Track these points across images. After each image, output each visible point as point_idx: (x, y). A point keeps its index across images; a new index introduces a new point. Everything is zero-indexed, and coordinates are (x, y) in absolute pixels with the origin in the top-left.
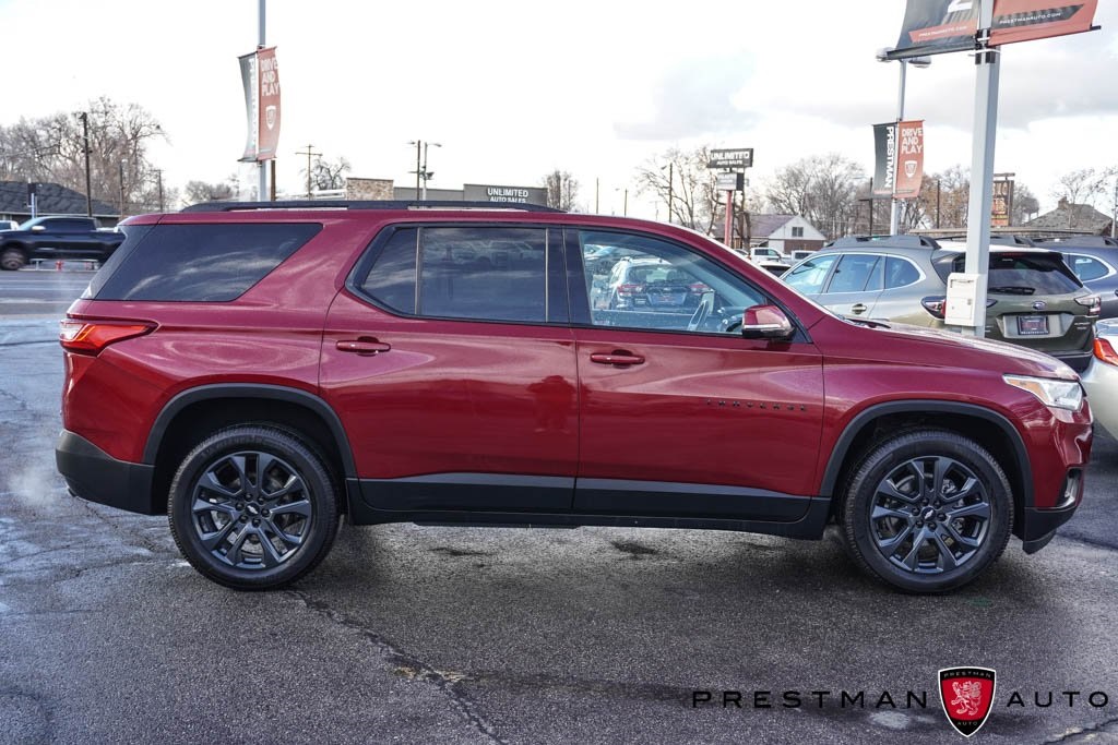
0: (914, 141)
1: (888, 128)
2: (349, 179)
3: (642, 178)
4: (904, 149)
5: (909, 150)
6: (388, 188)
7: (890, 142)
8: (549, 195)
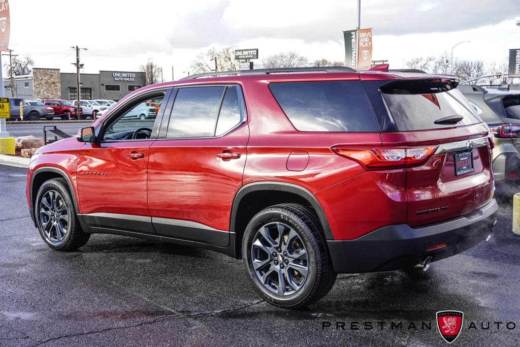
0: (366, 40)
1: (352, 33)
2: (34, 69)
3: (195, 66)
4: (361, 44)
5: (364, 44)
6: (57, 73)
7: (353, 40)
8: (147, 76)
